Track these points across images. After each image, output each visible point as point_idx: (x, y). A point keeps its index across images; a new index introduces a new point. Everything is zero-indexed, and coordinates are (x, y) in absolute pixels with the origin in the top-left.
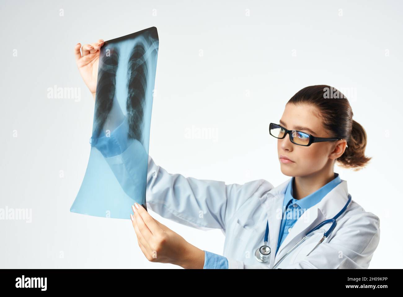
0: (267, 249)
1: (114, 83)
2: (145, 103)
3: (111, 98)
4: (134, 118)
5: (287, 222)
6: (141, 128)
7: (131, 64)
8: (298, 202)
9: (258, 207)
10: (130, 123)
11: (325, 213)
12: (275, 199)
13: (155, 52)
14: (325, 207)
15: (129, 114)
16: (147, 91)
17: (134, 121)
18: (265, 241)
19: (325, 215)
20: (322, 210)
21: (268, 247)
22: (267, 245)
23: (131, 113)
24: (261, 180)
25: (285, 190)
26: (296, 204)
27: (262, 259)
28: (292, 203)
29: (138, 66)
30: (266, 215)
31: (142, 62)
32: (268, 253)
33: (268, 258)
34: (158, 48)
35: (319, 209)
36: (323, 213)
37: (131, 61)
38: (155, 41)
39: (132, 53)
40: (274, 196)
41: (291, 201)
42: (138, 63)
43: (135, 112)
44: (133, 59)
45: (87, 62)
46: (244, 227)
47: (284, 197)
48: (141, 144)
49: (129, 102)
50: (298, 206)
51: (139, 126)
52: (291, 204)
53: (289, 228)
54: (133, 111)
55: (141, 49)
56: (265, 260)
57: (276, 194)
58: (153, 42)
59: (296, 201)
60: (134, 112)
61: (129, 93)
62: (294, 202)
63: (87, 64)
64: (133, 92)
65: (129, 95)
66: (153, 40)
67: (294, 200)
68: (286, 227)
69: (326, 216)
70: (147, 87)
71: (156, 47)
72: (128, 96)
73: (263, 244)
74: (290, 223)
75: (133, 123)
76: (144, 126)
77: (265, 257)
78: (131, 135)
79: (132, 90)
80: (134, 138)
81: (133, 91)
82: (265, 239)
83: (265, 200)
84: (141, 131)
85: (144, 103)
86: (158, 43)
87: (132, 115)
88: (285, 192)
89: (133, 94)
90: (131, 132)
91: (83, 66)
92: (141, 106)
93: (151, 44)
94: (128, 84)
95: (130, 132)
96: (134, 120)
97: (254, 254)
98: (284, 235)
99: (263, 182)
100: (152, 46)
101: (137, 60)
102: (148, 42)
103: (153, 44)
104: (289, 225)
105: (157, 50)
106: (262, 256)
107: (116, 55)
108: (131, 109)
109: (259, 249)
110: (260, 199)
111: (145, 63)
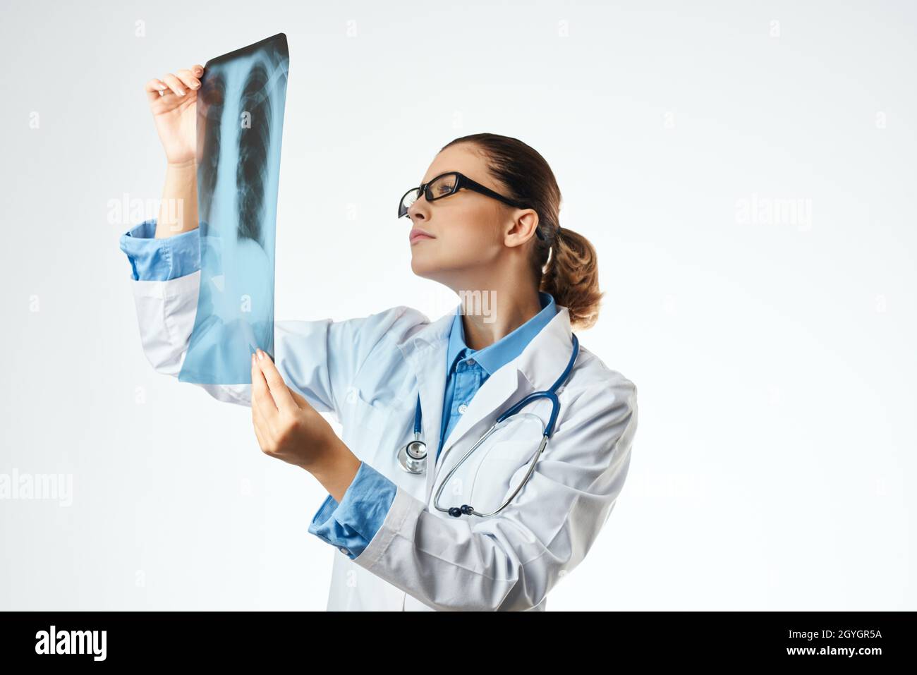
0: (422, 448)
1: (218, 138)
2: (267, 173)
3: (215, 166)
4: (248, 201)
5: (455, 394)
6: (259, 218)
7: (246, 102)
8: (477, 356)
9: (398, 362)
10: (242, 209)
11: (532, 378)
12: (431, 348)
13: (283, 79)
14: (531, 364)
15: (240, 193)
16: (269, 150)
17: (247, 206)
18: (415, 431)
19: (532, 381)
20: (526, 373)
21: (423, 443)
22: (420, 440)
23: (243, 190)
24: (401, 308)
25: (447, 331)
26: (472, 360)
27: (410, 466)
28: (465, 357)
29: (256, 105)
30: (415, 380)
31: (262, 98)
32: (423, 455)
33: (424, 464)
34: (288, 73)
35: (519, 372)
36: (528, 378)
37: (245, 97)
38: (284, 59)
39: (247, 81)
40: (428, 344)
41: (462, 354)
42: (256, 99)
43: (250, 190)
44: (249, 93)
45: (172, 106)
46: (372, 403)
47: (446, 345)
48: (260, 246)
49: (240, 172)
50: (476, 362)
51: (257, 216)
52: (464, 360)
53: (460, 405)
54: (246, 188)
55: (262, 74)
56: (416, 468)
57: (433, 340)
58: (281, 61)
59: (472, 353)
60: (248, 190)
61: (241, 153)
62: (469, 356)
63: (169, 110)
64: (246, 153)
65: (241, 158)
66: (281, 57)
67: (469, 350)
68: (455, 404)
69: (533, 383)
70: (269, 142)
71: (284, 71)
72: (239, 162)
73: (412, 438)
74: (461, 396)
75: (246, 208)
76: (264, 213)
77: (418, 463)
78: (243, 231)
79: (245, 150)
80: (248, 237)
81: (248, 150)
82: (415, 428)
83: (410, 350)
84: (259, 223)
85: (265, 172)
86: (288, 62)
87: (245, 194)
88: (448, 335)
89: (247, 156)
90: (243, 226)
91: (163, 112)
92: (260, 178)
93: (276, 64)
94: (239, 139)
95: (240, 225)
96: (247, 204)
97: (397, 456)
98: (452, 419)
99: (404, 312)
100: (278, 68)
101: (254, 94)
102: (272, 63)
103: (280, 65)
104: (460, 399)
105: (286, 76)
106: (410, 460)
107: (222, 87)
108: (244, 184)
109: (405, 449)
110: (401, 347)
111: (267, 100)
